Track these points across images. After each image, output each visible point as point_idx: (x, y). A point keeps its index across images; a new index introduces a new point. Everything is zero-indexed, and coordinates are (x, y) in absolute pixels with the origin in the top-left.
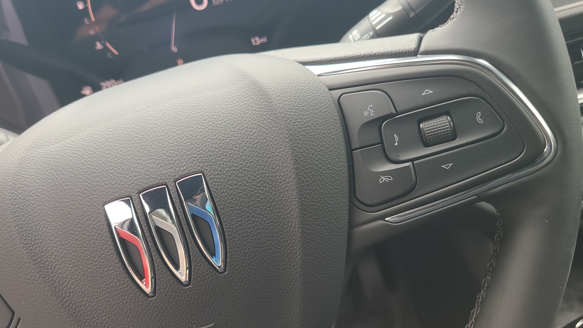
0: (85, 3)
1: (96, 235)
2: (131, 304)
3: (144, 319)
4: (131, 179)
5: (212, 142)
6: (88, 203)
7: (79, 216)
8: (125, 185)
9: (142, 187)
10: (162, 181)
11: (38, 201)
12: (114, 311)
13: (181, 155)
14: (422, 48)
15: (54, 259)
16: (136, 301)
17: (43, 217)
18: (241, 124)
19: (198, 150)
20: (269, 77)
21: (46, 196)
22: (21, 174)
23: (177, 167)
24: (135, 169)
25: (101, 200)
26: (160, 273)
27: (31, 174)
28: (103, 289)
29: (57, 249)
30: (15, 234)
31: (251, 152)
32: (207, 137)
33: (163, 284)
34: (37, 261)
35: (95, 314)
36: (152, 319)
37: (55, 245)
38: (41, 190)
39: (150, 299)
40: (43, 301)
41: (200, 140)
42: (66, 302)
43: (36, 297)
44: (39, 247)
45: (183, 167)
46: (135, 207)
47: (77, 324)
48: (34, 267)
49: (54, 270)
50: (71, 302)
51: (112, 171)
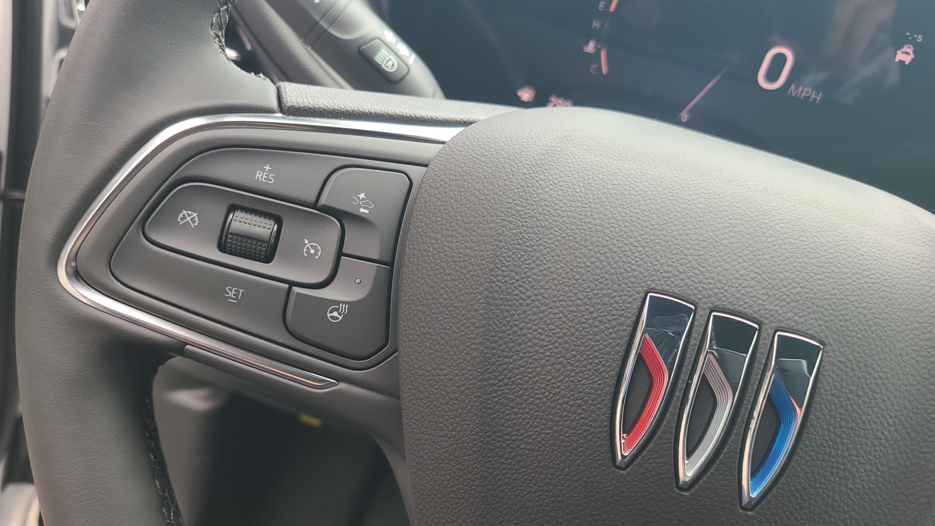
1: (606, 325)
2: (581, 456)
3: (581, 489)
4: (710, 281)
5: (859, 310)
6: (623, 273)
7: (599, 282)
8: (697, 285)
9: (723, 305)
10: (757, 317)
11: (547, 221)
12: (547, 447)
13: (806, 298)
15: (518, 315)
16: (591, 457)
17: (541, 247)
18: (913, 312)
19: (833, 306)
21: (561, 221)
22: (543, 166)
23: (791, 311)
24: (725, 272)
25: (647, 281)
26: (660, 444)
27: (555, 176)
28: (556, 406)
29: (532, 305)
30: (494, 245)
31: (909, 364)
32: (857, 298)
33: (651, 463)
34: (497, 302)
35: (516, 431)
36: (592, 499)
37: (533, 297)
38: (558, 208)
39: (614, 469)
40: (462, 360)
41: (843, 295)
42: (492, 385)
43: (455, 349)
44: (510, 284)
45: (800, 317)
46: (695, 326)
47: (482, 427)
48: (486, 308)
49: (509, 330)
50: (497, 391)
51: (686, 251)
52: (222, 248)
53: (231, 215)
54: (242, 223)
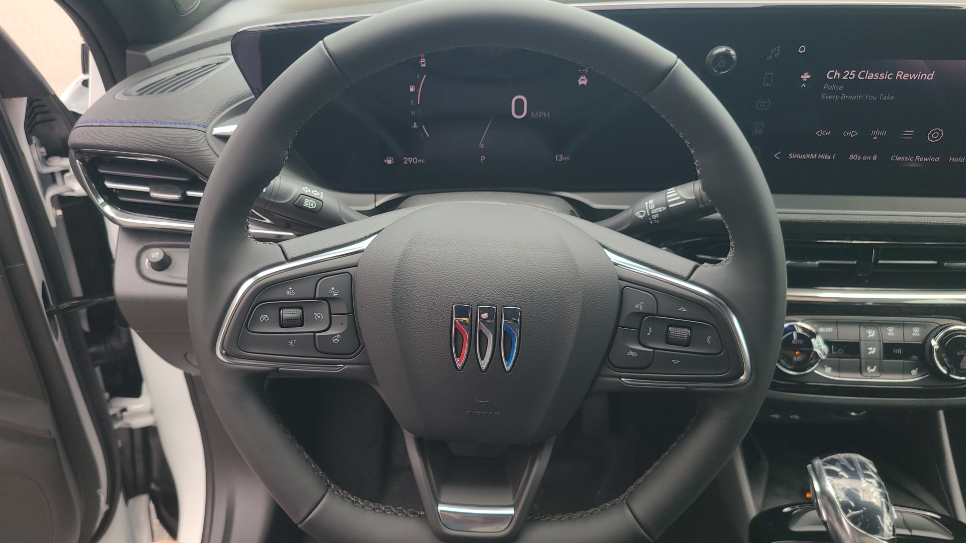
0: (417, 88)
1: (441, 320)
2: (445, 370)
3: (448, 382)
4: (475, 294)
5: (533, 290)
6: (443, 299)
7: (435, 305)
8: (471, 297)
9: (482, 302)
10: (495, 304)
13: (512, 291)
14: (692, 278)
15: (408, 324)
16: (448, 369)
18: (555, 284)
19: (523, 292)
20: (584, 258)
23: (507, 298)
24: (480, 289)
25: (453, 299)
26: (471, 358)
28: (431, 354)
29: (412, 319)
31: (555, 305)
32: (531, 286)
33: (470, 366)
35: (419, 367)
36: (453, 384)
37: (412, 316)
39: (458, 371)
40: (391, 347)
41: (526, 286)
42: (405, 353)
43: (387, 343)
45: (511, 299)
46: (473, 313)
47: (406, 369)
49: (406, 331)
51: (465, 285)
52: (282, 326)
53: (281, 311)
54: (288, 314)
